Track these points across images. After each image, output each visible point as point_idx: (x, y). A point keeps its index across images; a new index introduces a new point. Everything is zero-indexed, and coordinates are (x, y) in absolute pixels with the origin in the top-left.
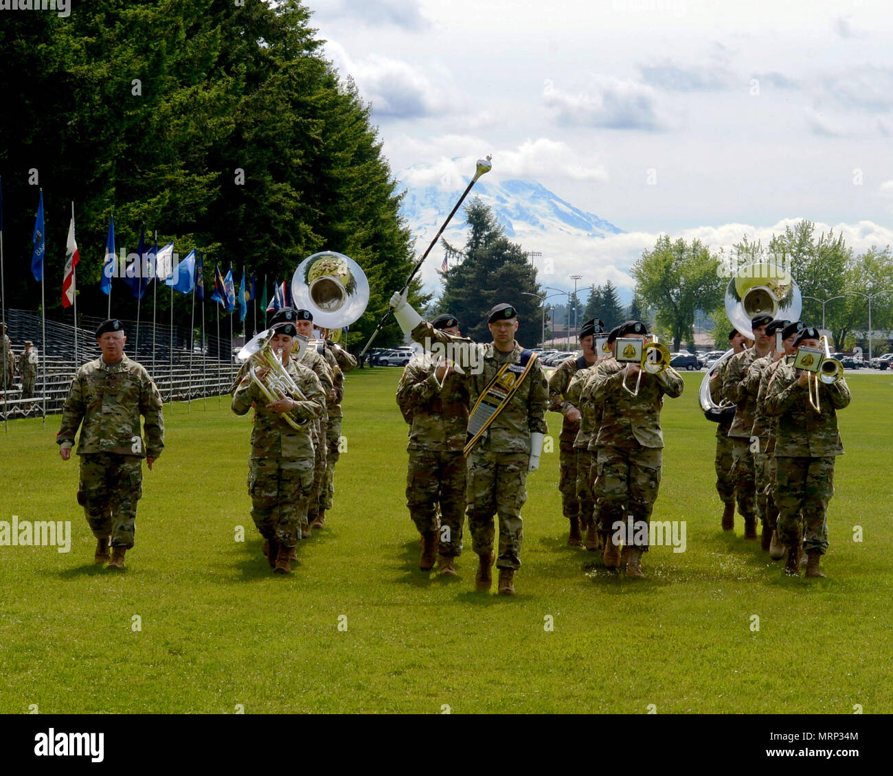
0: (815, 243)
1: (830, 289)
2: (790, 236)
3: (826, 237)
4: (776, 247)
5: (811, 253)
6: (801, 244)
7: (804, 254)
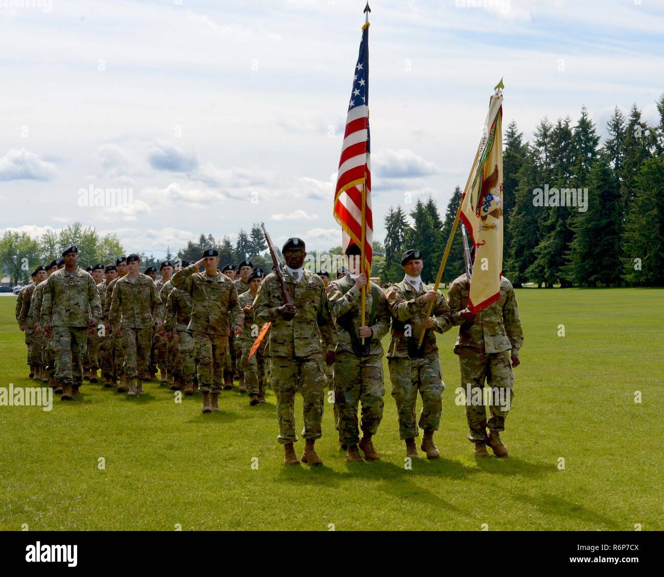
0: (82, 233)
1: (90, 254)
2: (70, 229)
3: (87, 230)
4: (63, 235)
5: (80, 237)
6: (75, 233)
7: (77, 238)
